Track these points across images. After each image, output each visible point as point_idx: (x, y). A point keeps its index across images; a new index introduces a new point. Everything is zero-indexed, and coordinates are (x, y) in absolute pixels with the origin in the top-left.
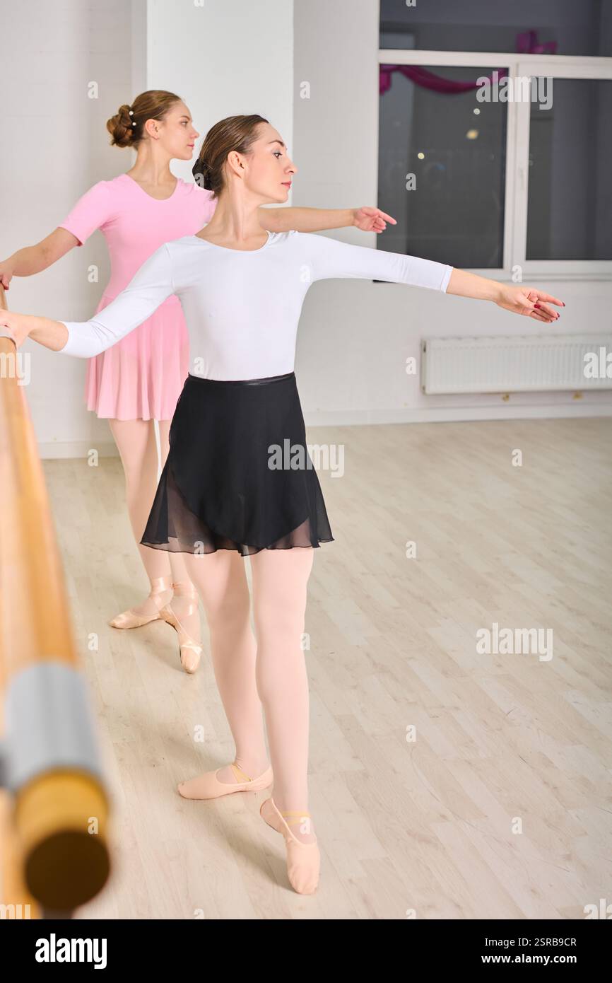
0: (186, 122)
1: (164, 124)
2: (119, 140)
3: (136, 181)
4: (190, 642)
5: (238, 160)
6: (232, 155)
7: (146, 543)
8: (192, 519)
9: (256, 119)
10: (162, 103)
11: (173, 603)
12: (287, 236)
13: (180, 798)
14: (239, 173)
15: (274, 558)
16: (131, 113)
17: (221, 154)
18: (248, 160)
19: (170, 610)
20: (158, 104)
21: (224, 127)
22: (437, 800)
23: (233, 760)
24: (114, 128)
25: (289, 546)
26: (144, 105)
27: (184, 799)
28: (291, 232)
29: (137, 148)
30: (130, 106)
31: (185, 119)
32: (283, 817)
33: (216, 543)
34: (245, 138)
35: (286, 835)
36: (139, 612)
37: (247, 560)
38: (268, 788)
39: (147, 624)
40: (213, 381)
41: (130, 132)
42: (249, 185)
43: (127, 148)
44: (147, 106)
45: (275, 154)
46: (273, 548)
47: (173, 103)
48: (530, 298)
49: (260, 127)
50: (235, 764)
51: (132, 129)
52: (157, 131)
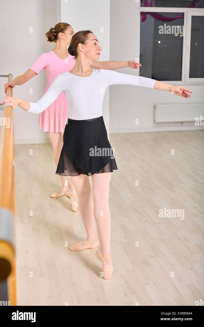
0: (72, 33)
1: (65, 34)
2: (50, 40)
3: (55, 53)
4: (74, 202)
5: (82, 46)
6: (80, 45)
7: (58, 173)
8: (71, 165)
9: (89, 32)
10: (64, 27)
11: (68, 190)
12: (99, 71)
13: (70, 250)
14: (82, 51)
15: (98, 176)
16: (54, 30)
17: (76, 44)
18: (85, 46)
19: (67, 193)
20: (63, 27)
21: (78, 35)
22: (151, 251)
23: (86, 239)
24: (48, 36)
25: (103, 172)
26: (58, 28)
27: (71, 251)
28: (101, 69)
29: (56, 42)
30: (54, 28)
31: (72, 32)
32: (102, 256)
33: (79, 172)
34: (84, 39)
35: (103, 262)
36: (59, 192)
37: (90, 177)
38: (98, 247)
39: (61, 196)
40: (76, 120)
41: (53, 37)
42: (85, 54)
43: (53, 42)
44: (59, 28)
45: (94, 44)
46: (98, 173)
47: (68, 27)
48: (181, 90)
49: (89, 35)
50: (87, 240)
51: (54, 36)
52: (62, 36)
